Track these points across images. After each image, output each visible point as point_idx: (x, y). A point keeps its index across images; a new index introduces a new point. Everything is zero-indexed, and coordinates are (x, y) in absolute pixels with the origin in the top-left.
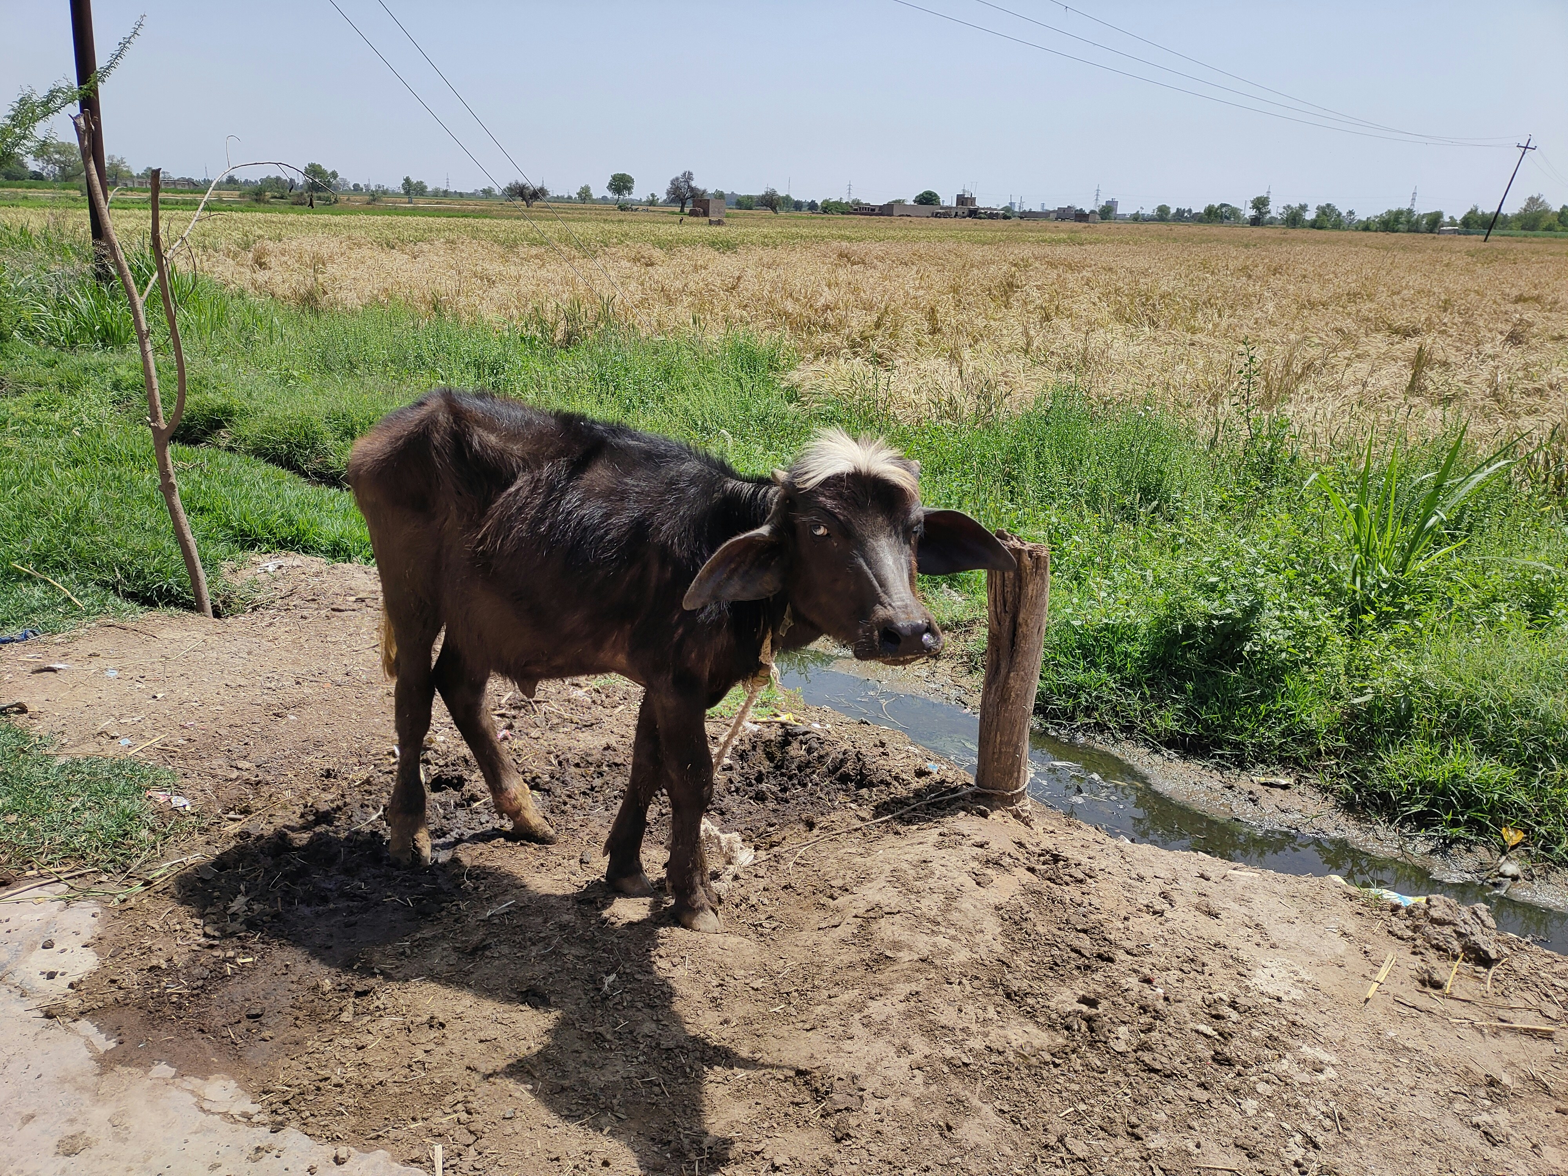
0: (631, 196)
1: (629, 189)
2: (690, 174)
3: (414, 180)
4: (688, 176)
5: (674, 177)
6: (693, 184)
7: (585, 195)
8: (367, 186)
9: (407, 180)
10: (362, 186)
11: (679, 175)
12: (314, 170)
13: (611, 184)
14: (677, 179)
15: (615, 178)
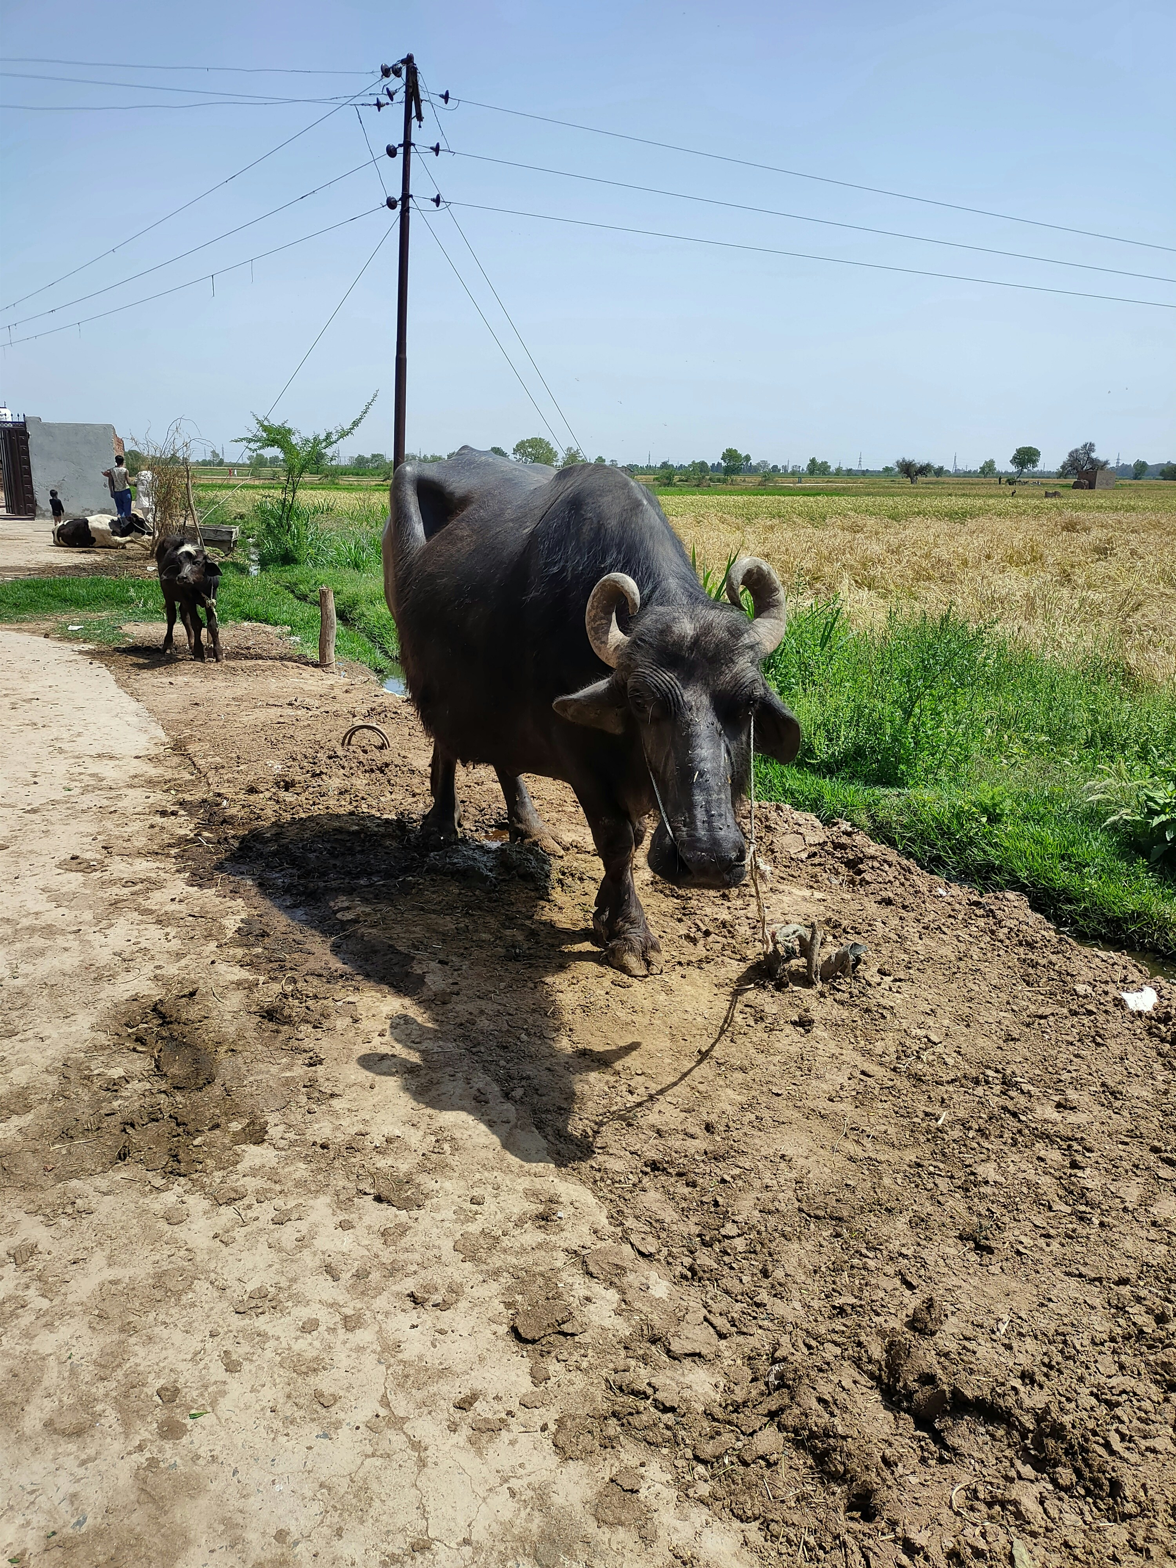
0: (1036, 469)
1: (1034, 462)
2: (1092, 445)
3: (819, 461)
4: (1089, 448)
5: (1073, 449)
6: (1093, 455)
7: (988, 469)
8: (785, 468)
9: (813, 461)
10: (780, 467)
11: (1079, 446)
12: (730, 455)
13: (1015, 458)
14: (1077, 451)
15: (1019, 451)
